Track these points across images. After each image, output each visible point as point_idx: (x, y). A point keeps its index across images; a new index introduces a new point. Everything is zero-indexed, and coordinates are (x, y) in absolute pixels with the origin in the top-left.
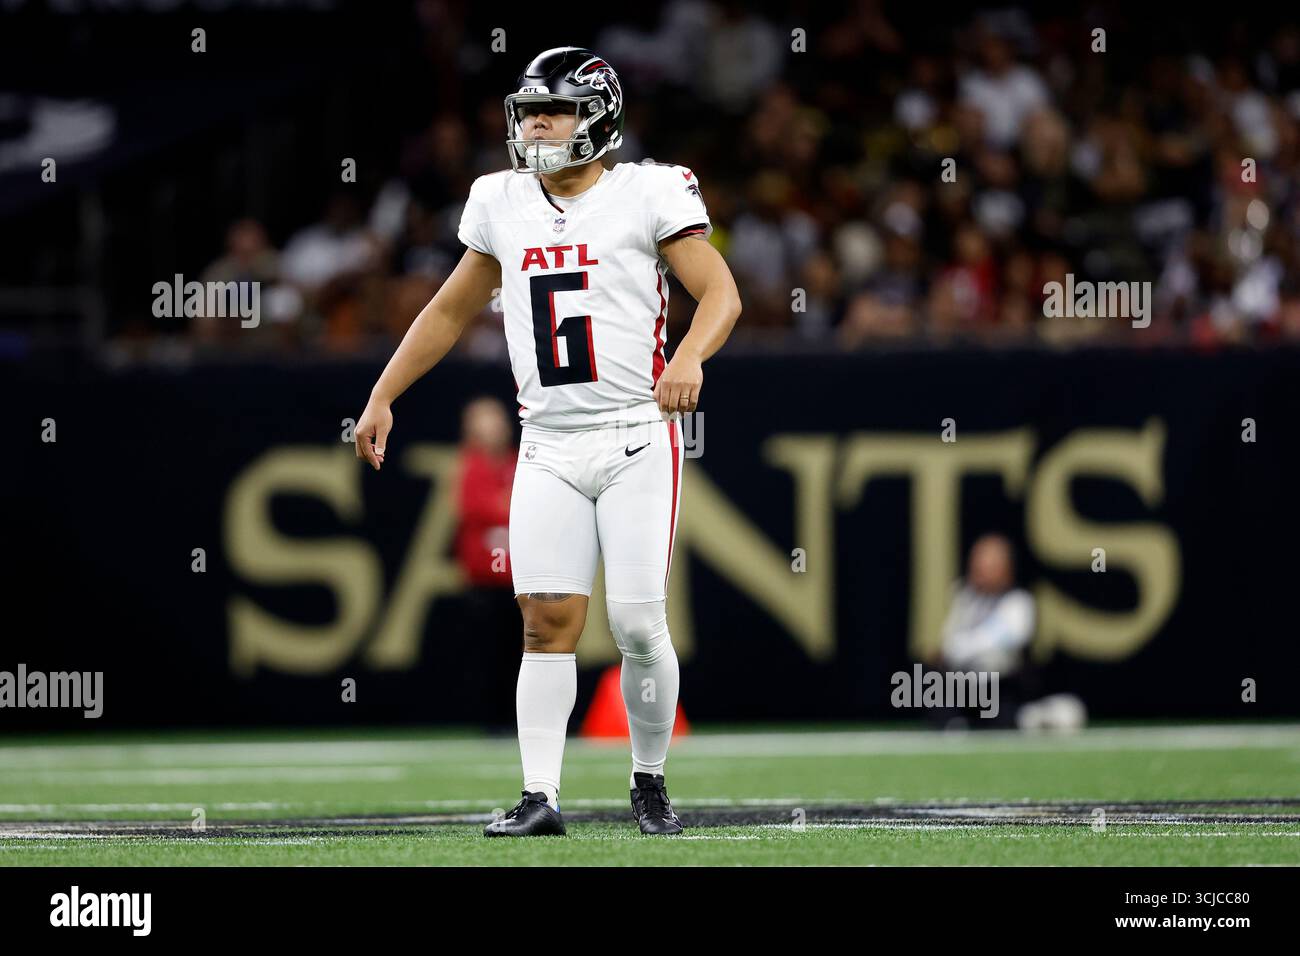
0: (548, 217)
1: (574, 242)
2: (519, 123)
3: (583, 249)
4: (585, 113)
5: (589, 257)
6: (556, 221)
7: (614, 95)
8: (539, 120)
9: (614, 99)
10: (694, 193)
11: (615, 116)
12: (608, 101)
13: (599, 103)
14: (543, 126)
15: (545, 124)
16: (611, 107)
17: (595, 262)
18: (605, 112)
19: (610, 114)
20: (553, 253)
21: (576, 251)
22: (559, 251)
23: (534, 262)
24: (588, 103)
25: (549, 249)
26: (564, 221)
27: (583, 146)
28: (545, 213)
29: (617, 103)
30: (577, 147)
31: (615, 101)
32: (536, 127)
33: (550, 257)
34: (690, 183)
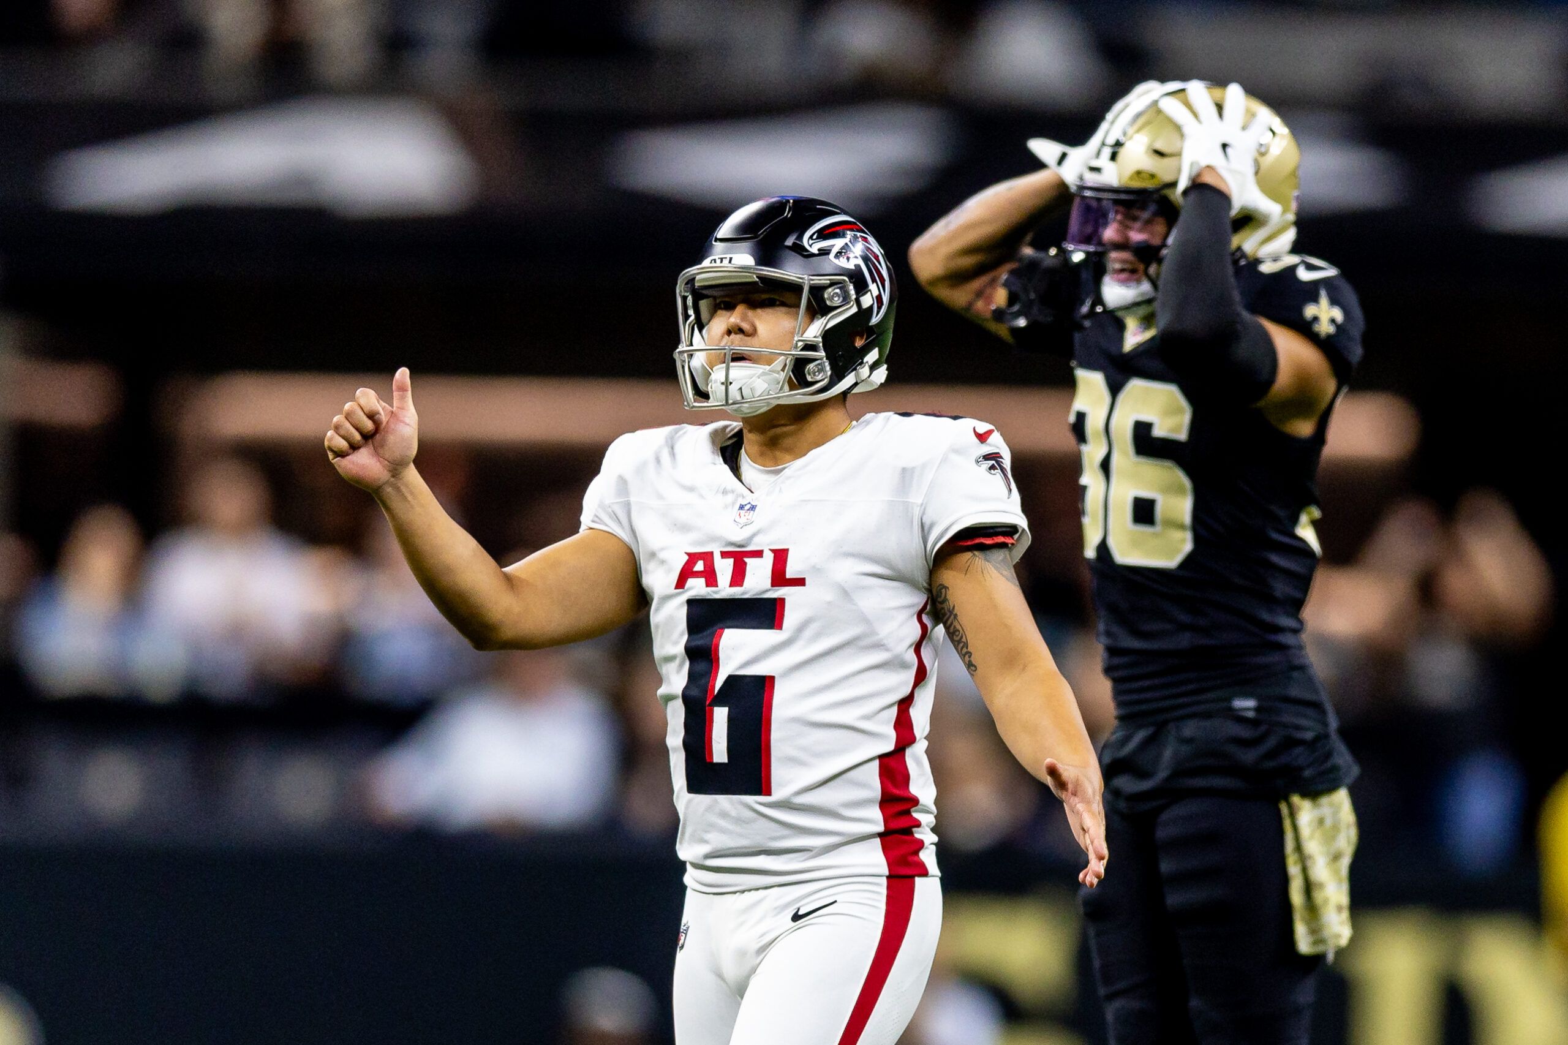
0: (730, 498)
1: (766, 543)
2: (700, 331)
3: (781, 557)
4: (818, 307)
5: (791, 573)
6: (742, 507)
7: (874, 280)
8: (734, 318)
9: (873, 287)
10: (992, 468)
11: (875, 320)
12: (861, 287)
13: (844, 289)
14: (741, 331)
15: (745, 326)
16: (867, 301)
17: (800, 582)
18: (854, 310)
19: (864, 314)
20: (731, 561)
21: (768, 559)
22: (740, 558)
23: (697, 574)
24: (824, 288)
25: (725, 555)
26: (753, 508)
27: (811, 366)
28: (725, 492)
29: (879, 298)
30: (799, 366)
31: (875, 293)
32: (729, 332)
33: (724, 568)
34: (986, 449)
